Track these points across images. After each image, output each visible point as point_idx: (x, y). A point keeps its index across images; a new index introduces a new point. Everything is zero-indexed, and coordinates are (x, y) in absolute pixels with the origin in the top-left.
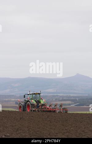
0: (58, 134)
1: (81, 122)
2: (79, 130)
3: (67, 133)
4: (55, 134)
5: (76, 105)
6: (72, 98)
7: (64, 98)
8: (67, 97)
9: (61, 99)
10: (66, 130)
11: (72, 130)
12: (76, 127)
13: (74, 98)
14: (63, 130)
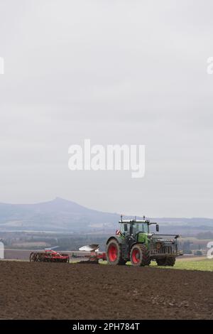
0: (31, 299)
1: (67, 279)
2: (65, 292)
3: (46, 297)
4: (27, 299)
5: (54, 250)
6: (48, 237)
7: (34, 237)
8: (39, 235)
9: (29, 238)
10: (43, 291)
11: (53, 292)
12: (60, 286)
13: (52, 238)
14: (38, 291)
